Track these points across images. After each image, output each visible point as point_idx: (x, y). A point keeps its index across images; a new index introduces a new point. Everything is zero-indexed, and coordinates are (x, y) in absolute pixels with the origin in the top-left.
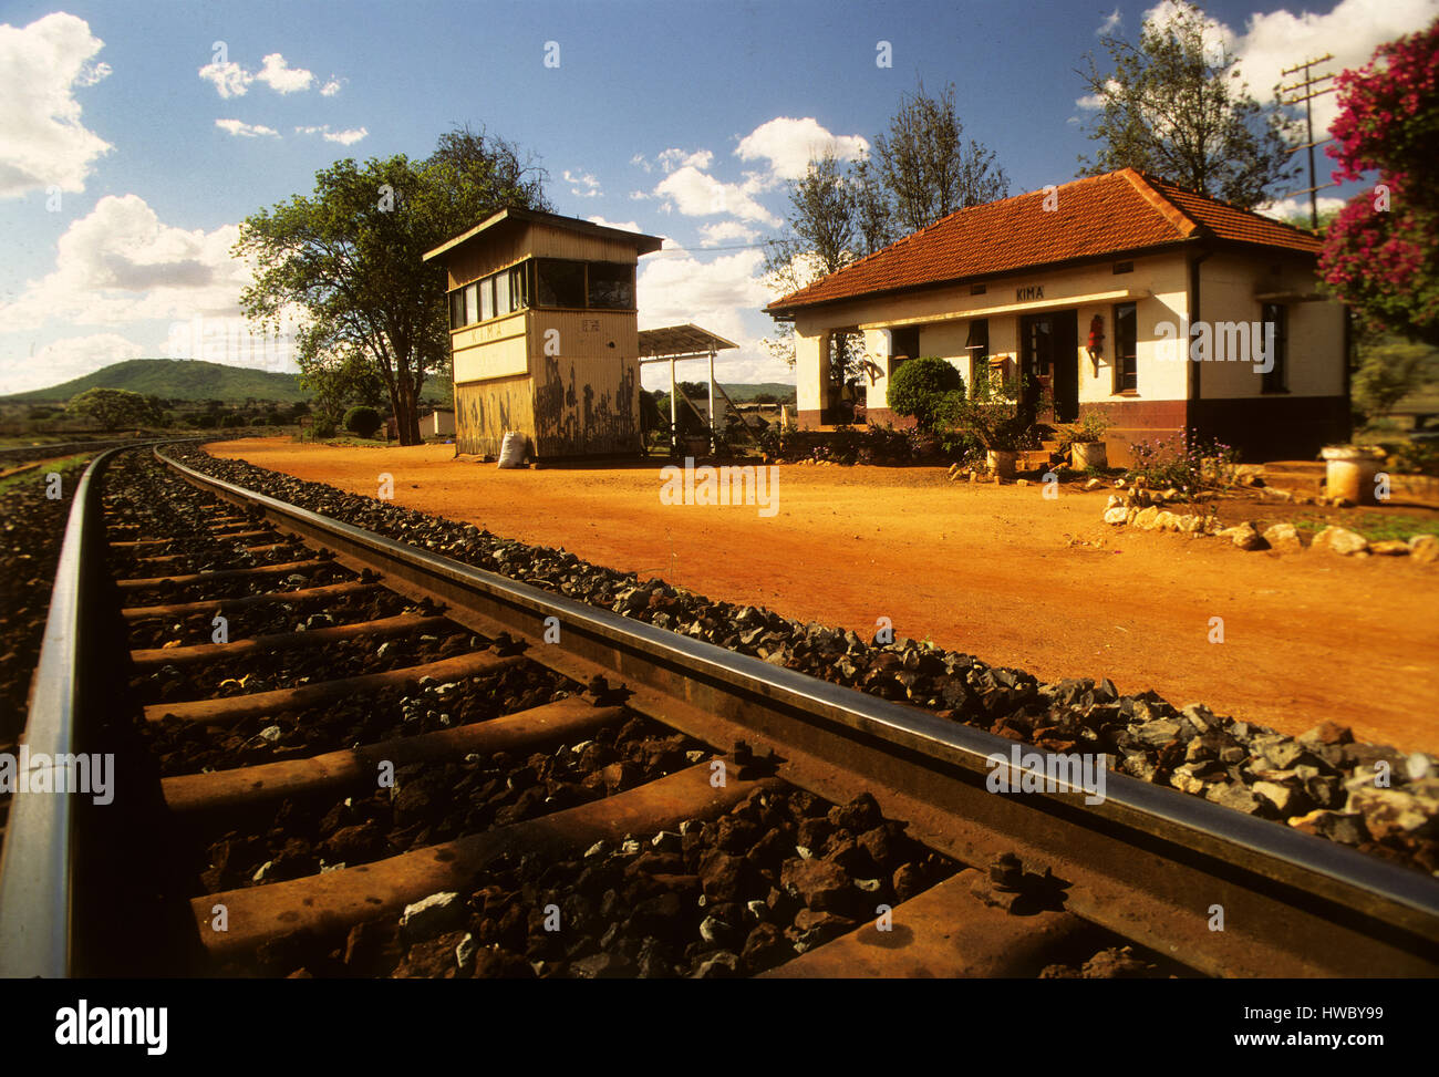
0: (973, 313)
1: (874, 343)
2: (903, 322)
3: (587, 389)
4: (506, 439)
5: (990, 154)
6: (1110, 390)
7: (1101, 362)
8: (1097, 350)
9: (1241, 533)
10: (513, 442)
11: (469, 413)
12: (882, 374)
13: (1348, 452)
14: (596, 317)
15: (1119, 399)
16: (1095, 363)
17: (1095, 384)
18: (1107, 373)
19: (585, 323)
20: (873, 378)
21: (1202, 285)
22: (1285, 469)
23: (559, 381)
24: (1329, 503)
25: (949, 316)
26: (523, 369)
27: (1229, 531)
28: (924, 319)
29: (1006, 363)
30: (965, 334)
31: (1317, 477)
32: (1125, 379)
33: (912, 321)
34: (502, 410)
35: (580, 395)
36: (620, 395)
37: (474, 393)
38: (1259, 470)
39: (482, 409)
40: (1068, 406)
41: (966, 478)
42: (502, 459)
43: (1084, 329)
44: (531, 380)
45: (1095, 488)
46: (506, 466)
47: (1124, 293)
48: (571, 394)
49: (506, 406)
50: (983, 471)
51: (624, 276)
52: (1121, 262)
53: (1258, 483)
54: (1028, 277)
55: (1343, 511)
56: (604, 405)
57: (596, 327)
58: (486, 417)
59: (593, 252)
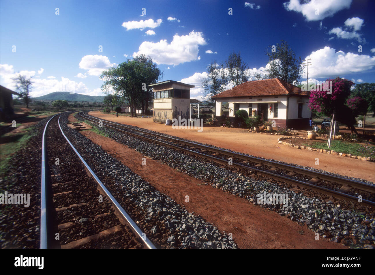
0: (250, 102)
1: (231, 105)
2: (237, 103)
3: (181, 112)
4: (167, 120)
5: (246, 64)
6: (273, 117)
7: (272, 112)
8: (271, 110)
9: (297, 147)
10: (168, 121)
11: (157, 114)
12: (232, 110)
13: (311, 132)
14: (183, 99)
15: (275, 118)
16: (271, 112)
17: (270, 115)
18: (273, 114)
19: (181, 100)
20: (231, 111)
21: (289, 101)
22: (301, 132)
23: (177, 110)
24: (308, 139)
25: (246, 102)
26: (171, 108)
27: (296, 146)
28: (241, 102)
29: (255, 111)
30: (248, 105)
31: (306, 134)
32: (276, 115)
33: (239, 102)
34: (165, 115)
35: (180, 113)
36: (187, 113)
37: (159, 111)
38: (297, 132)
39: (160, 114)
40: (266, 119)
41: (251, 132)
42: (166, 123)
43: (269, 106)
44: (172, 110)
45: (272, 135)
46: (167, 125)
47: (276, 102)
48: (179, 112)
49: (166, 114)
50: (254, 130)
51: (188, 92)
52: (276, 96)
53: (297, 134)
54: (260, 97)
55: (310, 141)
56: (184, 115)
57: (183, 101)
58: (161, 115)
59: (183, 88)
